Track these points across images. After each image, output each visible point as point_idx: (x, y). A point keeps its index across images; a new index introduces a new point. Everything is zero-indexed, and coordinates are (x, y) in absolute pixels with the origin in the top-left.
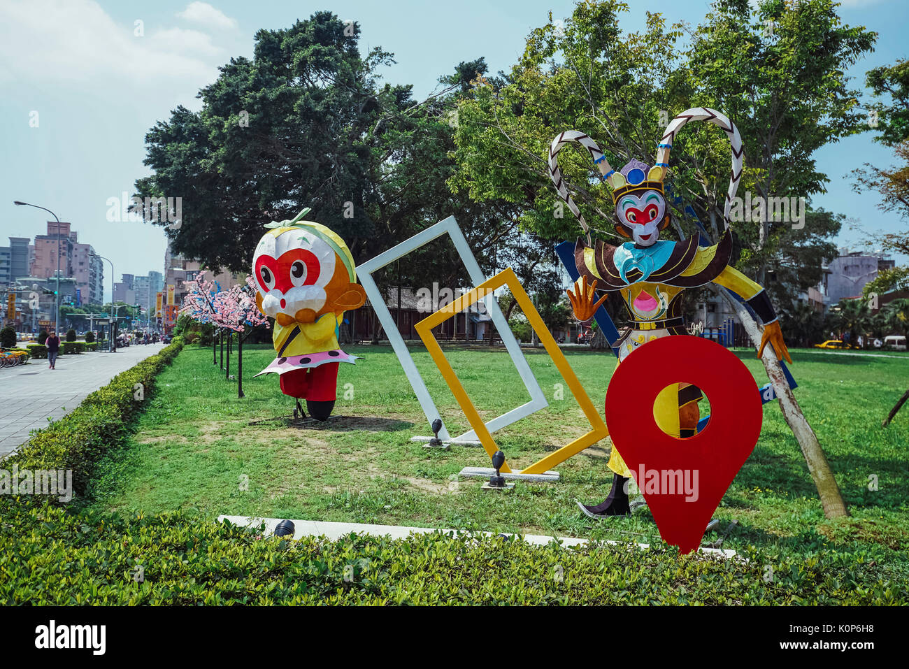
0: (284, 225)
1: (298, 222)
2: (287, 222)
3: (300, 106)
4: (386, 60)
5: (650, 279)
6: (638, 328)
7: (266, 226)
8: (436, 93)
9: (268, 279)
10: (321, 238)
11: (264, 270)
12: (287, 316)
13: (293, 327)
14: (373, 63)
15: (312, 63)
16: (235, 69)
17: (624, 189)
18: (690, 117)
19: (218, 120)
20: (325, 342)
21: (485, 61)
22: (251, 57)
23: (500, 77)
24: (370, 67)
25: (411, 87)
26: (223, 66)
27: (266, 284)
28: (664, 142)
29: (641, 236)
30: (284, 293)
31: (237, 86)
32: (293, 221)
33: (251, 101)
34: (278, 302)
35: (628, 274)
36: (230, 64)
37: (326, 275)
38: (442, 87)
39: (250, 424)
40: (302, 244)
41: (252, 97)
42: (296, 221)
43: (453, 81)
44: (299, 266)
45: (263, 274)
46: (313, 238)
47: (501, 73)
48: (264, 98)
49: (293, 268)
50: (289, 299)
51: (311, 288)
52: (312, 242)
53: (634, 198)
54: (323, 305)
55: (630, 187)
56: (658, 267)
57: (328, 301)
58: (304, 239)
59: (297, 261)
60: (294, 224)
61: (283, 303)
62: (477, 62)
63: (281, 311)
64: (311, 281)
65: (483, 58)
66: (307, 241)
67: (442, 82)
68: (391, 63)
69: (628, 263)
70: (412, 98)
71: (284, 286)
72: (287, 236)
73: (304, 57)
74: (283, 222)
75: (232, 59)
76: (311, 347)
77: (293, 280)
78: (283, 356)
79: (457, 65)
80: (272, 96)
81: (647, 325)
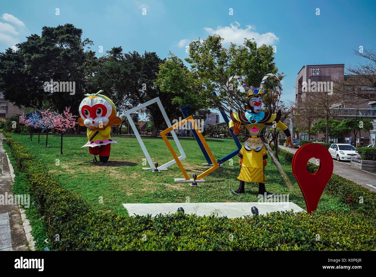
0: (93, 95)
1: (99, 95)
2: (94, 94)
3: (63, 54)
4: (90, 43)
5: (259, 123)
6: (251, 137)
7: (85, 95)
8: (105, 56)
9: (87, 114)
10: (107, 101)
11: (85, 110)
12: (94, 127)
13: (96, 131)
14: (86, 43)
15: (66, 40)
16: (34, 38)
17: (252, 95)
18: (270, 76)
19: (29, 55)
20: (107, 136)
21: (122, 48)
22: (40, 35)
23: (129, 54)
24: (84, 44)
25: (95, 52)
26: (28, 37)
27: (86, 115)
28: (263, 82)
29: (257, 110)
30: (94, 119)
31: (36, 44)
32: (96, 94)
33: (43, 50)
34: (91, 122)
35: (251, 121)
36: (31, 36)
37: (109, 114)
38: (107, 54)
39: (79, 165)
40: (101, 102)
41: (43, 49)
42: (98, 94)
43: (111, 52)
44: (100, 110)
45: (85, 112)
46: (104, 101)
47: (129, 52)
48: (48, 50)
49: (97, 111)
50: (96, 121)
51: (104, 118)
52: (104, 102)
53: (256, 98)
54: (107, 123)
55: (254, 95)
56: (261, 119)
57: (109, 123)
58: (101, 100)
59: (99, 108)
60: (97, 95)
61: (93, 122)
62: (119, 48)
63: (93, 125)
64: (104, 115)
65: (121, 47)
66: (102, 101)
67: (107, 52)
68: (92, 44)
69: (251, 118)
70: (95, 56)
71: (94, 116)
72: (95, 99)
73: (63, 38)
74: (92, 94)
75: (32, 34)
76: (103, 138)
77: (97, 114)
78: (92, 141)
79: (113, 48)
80: (51, 49)
81: (254, 136)
